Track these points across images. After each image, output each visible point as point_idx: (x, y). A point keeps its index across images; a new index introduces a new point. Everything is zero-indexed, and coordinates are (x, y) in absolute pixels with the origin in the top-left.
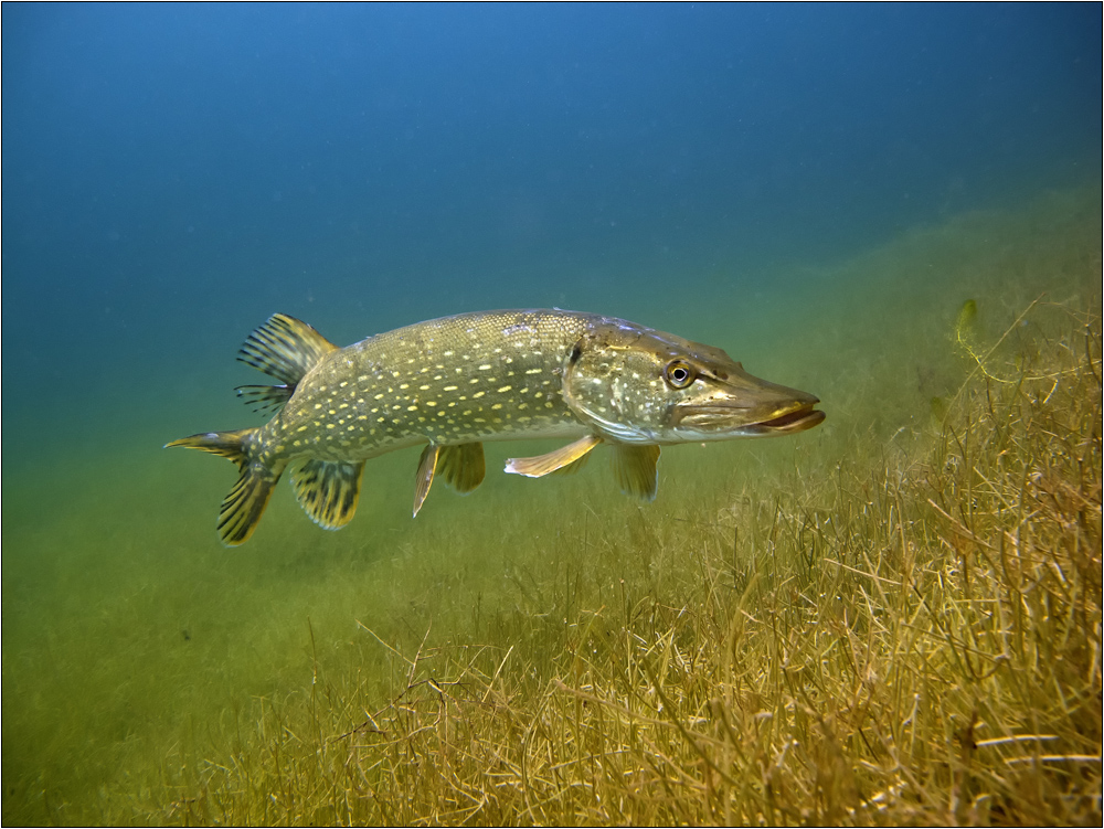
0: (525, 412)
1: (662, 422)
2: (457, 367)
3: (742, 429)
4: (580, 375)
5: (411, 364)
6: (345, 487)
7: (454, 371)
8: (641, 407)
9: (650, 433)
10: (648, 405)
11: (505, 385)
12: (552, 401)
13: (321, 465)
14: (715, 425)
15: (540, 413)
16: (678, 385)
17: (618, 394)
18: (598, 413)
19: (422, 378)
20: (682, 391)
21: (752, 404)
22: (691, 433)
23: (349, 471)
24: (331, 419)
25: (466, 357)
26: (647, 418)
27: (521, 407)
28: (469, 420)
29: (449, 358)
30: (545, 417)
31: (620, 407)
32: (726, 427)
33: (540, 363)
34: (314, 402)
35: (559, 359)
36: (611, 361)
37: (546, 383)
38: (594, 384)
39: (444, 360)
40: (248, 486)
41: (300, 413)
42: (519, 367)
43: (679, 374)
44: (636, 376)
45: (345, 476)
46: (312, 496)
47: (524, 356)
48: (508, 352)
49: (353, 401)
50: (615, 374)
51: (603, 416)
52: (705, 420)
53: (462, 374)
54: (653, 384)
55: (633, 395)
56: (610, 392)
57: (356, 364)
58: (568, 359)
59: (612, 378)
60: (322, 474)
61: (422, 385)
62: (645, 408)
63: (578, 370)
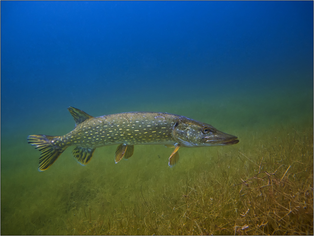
0: (159, 138)
1: (200, 141)
2: (140, 125)
3: (222, 143)
4: (178, 129)
5: (124, 124)
6: (88, 155)
7: (139, 126)
8: (195, 138)
9: (195, 144)
10: (197, 137)
11: (154, 131)
12: (168, 135)
13: (81, 148)
14: (215, 143)
15: (163, 138)
16: (205, 133)
17: (188, 135)
18: (182, 139)
19: (127, 127)
20: (206, 134)
21: (224, 138)
22: (207, 144)
23: (90, 150)
24: (90, 136)
25: (143, 123)
26: (196, 140)
27: (158, 136)
28: (141, 139)
29: (137, 123)
30: (164, 139)
31: (189, 138)
32: (218, 143)
33: (166, 126)
34: (85, 131)
35: (172, 125)
36: (187, 126)
37: (167, 131)
38: (182, 132)
39: (136, 123)
40: (51, 153)
41: (79, 134)
42: (159, 127)
43: (206, 130)
44: (194, 130)
45: (89, 152)
46: (78, 156)
47: (161, 124)
48: (157, 123)
49: (100, 132)
50: (188, 130)
51: (183, 140)
52: (213, 141)
53: (141, 127)
54: (199, 132)
55: (192, 135)
56: (186, 134)
57: (103, 122)
58: (174, 125)
59: (186, 131)
60: (81, 151)
61: (127, 129)
62: (196, 138)
63: (177, 128)
